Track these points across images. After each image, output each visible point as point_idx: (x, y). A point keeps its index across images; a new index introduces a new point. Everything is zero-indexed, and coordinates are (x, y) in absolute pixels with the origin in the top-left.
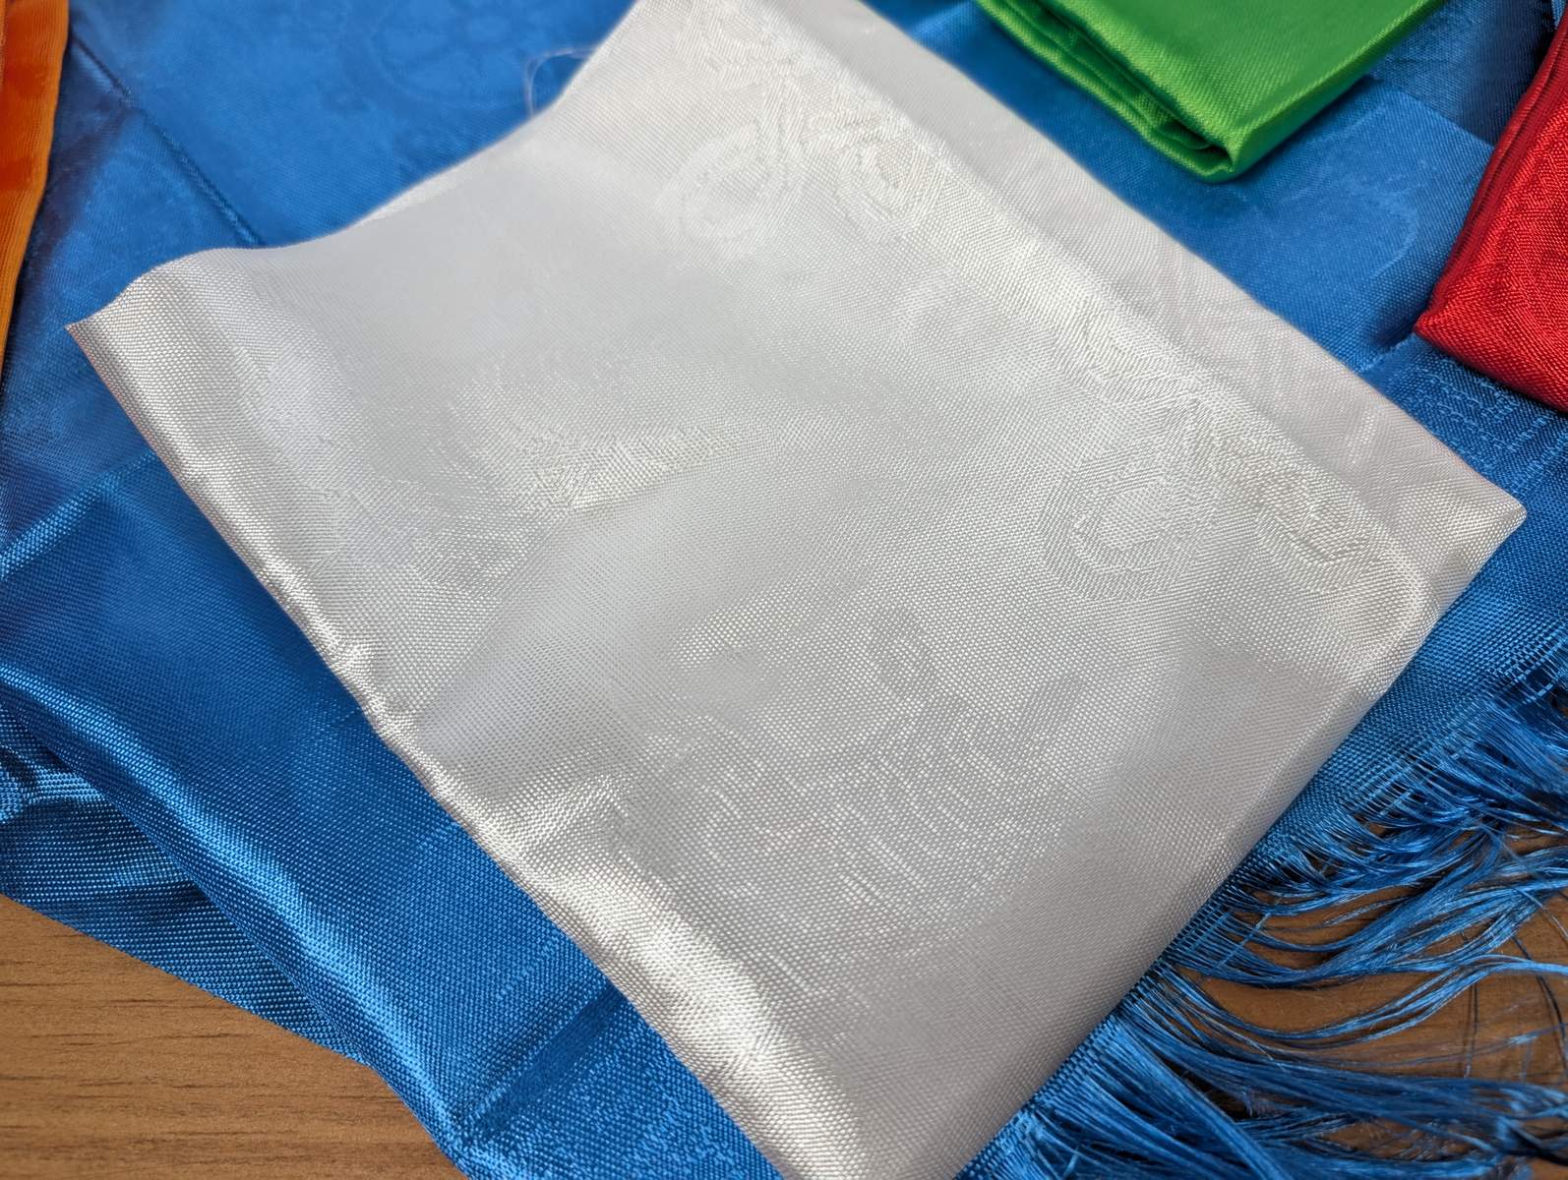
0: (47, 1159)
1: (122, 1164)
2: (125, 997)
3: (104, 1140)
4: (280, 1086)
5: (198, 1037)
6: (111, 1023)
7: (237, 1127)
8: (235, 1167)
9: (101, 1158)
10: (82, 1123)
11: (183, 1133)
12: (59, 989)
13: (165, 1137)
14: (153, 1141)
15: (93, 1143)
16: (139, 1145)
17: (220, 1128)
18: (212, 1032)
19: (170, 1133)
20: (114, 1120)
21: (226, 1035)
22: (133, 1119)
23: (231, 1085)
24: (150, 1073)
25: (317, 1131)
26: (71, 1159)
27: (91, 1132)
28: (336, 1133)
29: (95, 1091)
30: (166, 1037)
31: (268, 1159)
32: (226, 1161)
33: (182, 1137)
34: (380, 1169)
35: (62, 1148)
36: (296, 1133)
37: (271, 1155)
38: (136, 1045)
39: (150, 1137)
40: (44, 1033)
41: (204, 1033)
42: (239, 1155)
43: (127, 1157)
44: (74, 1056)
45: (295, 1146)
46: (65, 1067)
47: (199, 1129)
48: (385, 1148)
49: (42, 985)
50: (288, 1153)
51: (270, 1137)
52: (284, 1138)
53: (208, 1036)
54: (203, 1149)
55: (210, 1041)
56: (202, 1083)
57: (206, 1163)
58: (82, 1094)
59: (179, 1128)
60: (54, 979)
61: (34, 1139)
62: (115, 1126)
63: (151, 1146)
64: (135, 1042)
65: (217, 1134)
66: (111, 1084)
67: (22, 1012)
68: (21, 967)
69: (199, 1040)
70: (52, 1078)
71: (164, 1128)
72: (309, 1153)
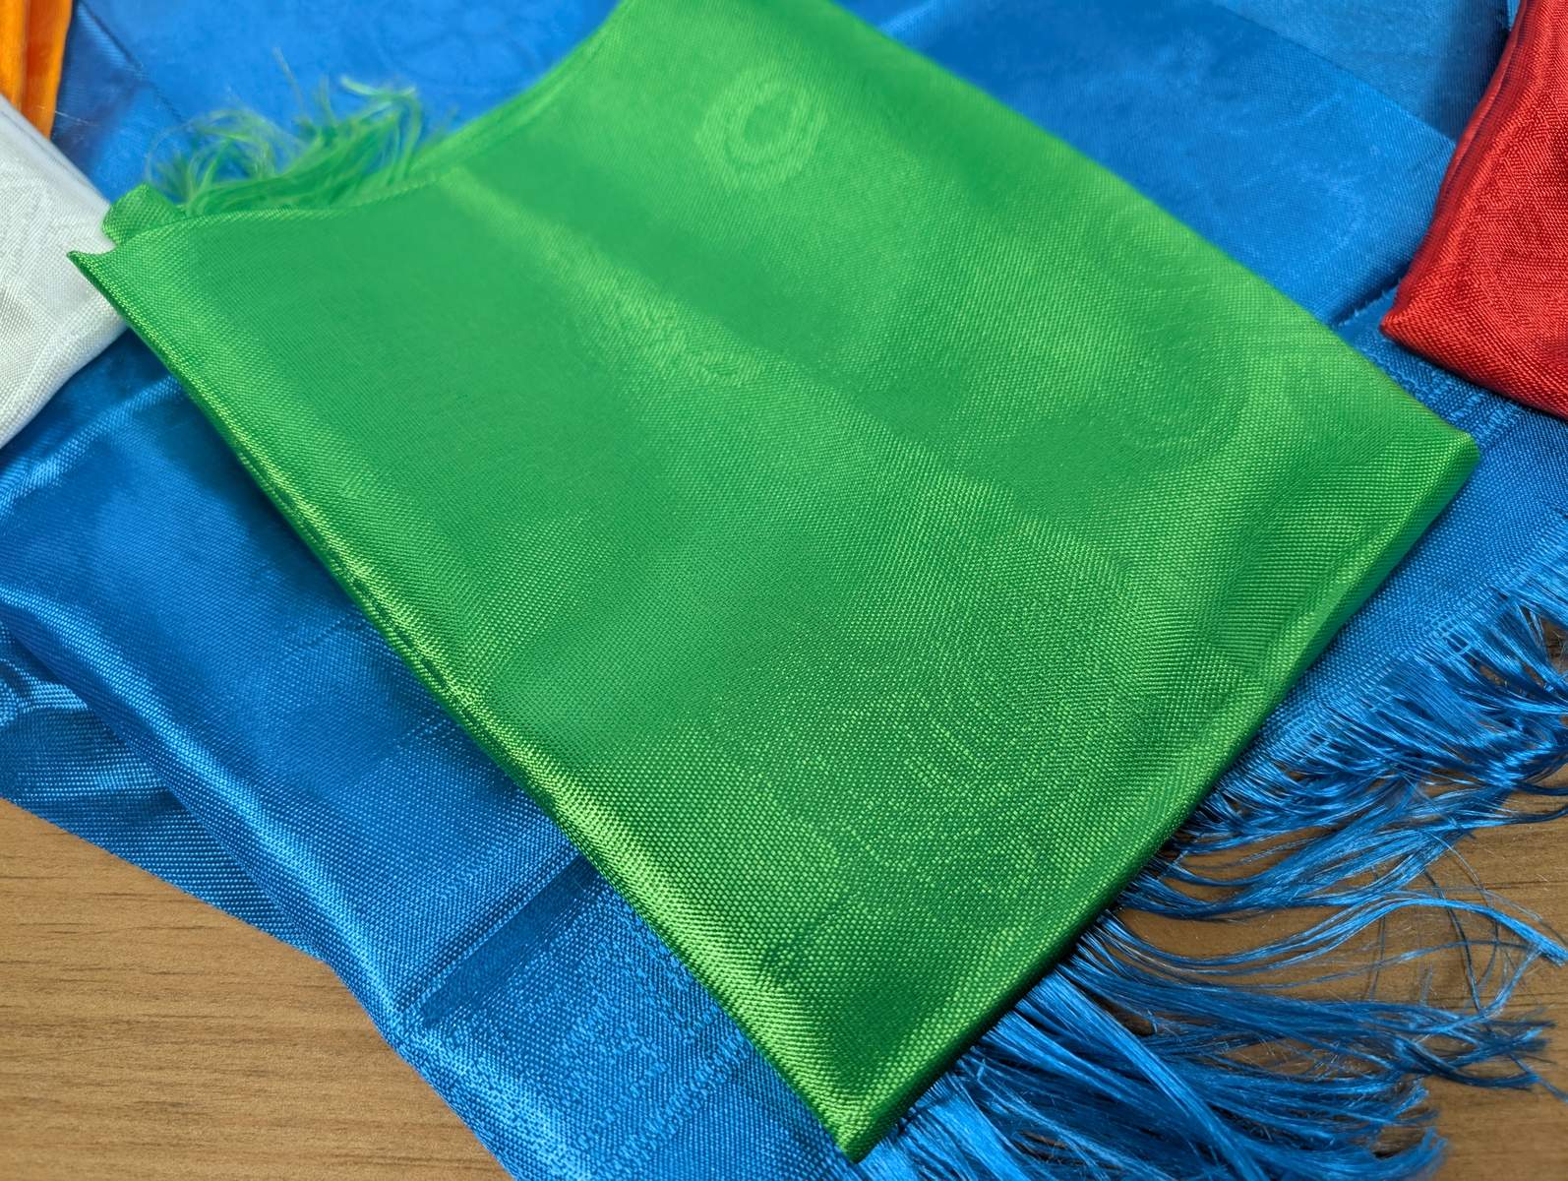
0: (28, 1036)
1: (99, 1042)
2: (110, 891)
3: (83, 1020)
4: (249, 975)
5: (174, 928)
6: (94, 914)
7: (206, 1011)
8: (203, 1048)
9: (79, 1036)
10: (63, 1004)
11: (157, 1016)
12: (47, 882)
13: (140, 1018)
14: (128, 1022)
15: (73, 1022)
16: (115, 1025)
17: (191, 1012)
18: (187, 924)
19: (144, 1015)
20: (93, 1002)
21: (200, 927)
22: (110, 1002)
23: (202, 973)
24: (128, 960)
25: (280, 1016)
26: (52, 1036)
27: (72, 1013)
28: (299, 1019)
29: (78, 975)
30: (144, 928)
31: (234, 1041)
32: (195, 1042)
33: (156, 1019)
34: (339, 1053)
35: (45, 1027)
36: (261, 1018)
37: (237, 1038)
38: (115, 935)
39: (125, 1019)
40: (31, 922)
41: (180, 925)
42: (207, 1037)
43: (104, 1037)
44: (59, 943)
45: (260, 1030)
46: (49, 953)
47: (171, 1012)
48: (344, 1034)
49: (31, 878)
50: (253, 1036)
51: (237, 1022)
52: (250, 1023)
53: (184, 928)
54: (174, 1031)
55: (185, 932)
56: (177, 970)
57: (176, 1043)
58: (65, 977)
59: (153, 1011)
60: (43, 873)
61: (18, 1018)
62: (93, 1007)
63: (126, 1026)
64: (115, 932)
65: (187, 1017)
66: (91, 969)
67: (12, 902)
68: (11, 861)
69: (176, 932)
70: (37, 963)
71: (137, 1010)
72: (273, 1037)
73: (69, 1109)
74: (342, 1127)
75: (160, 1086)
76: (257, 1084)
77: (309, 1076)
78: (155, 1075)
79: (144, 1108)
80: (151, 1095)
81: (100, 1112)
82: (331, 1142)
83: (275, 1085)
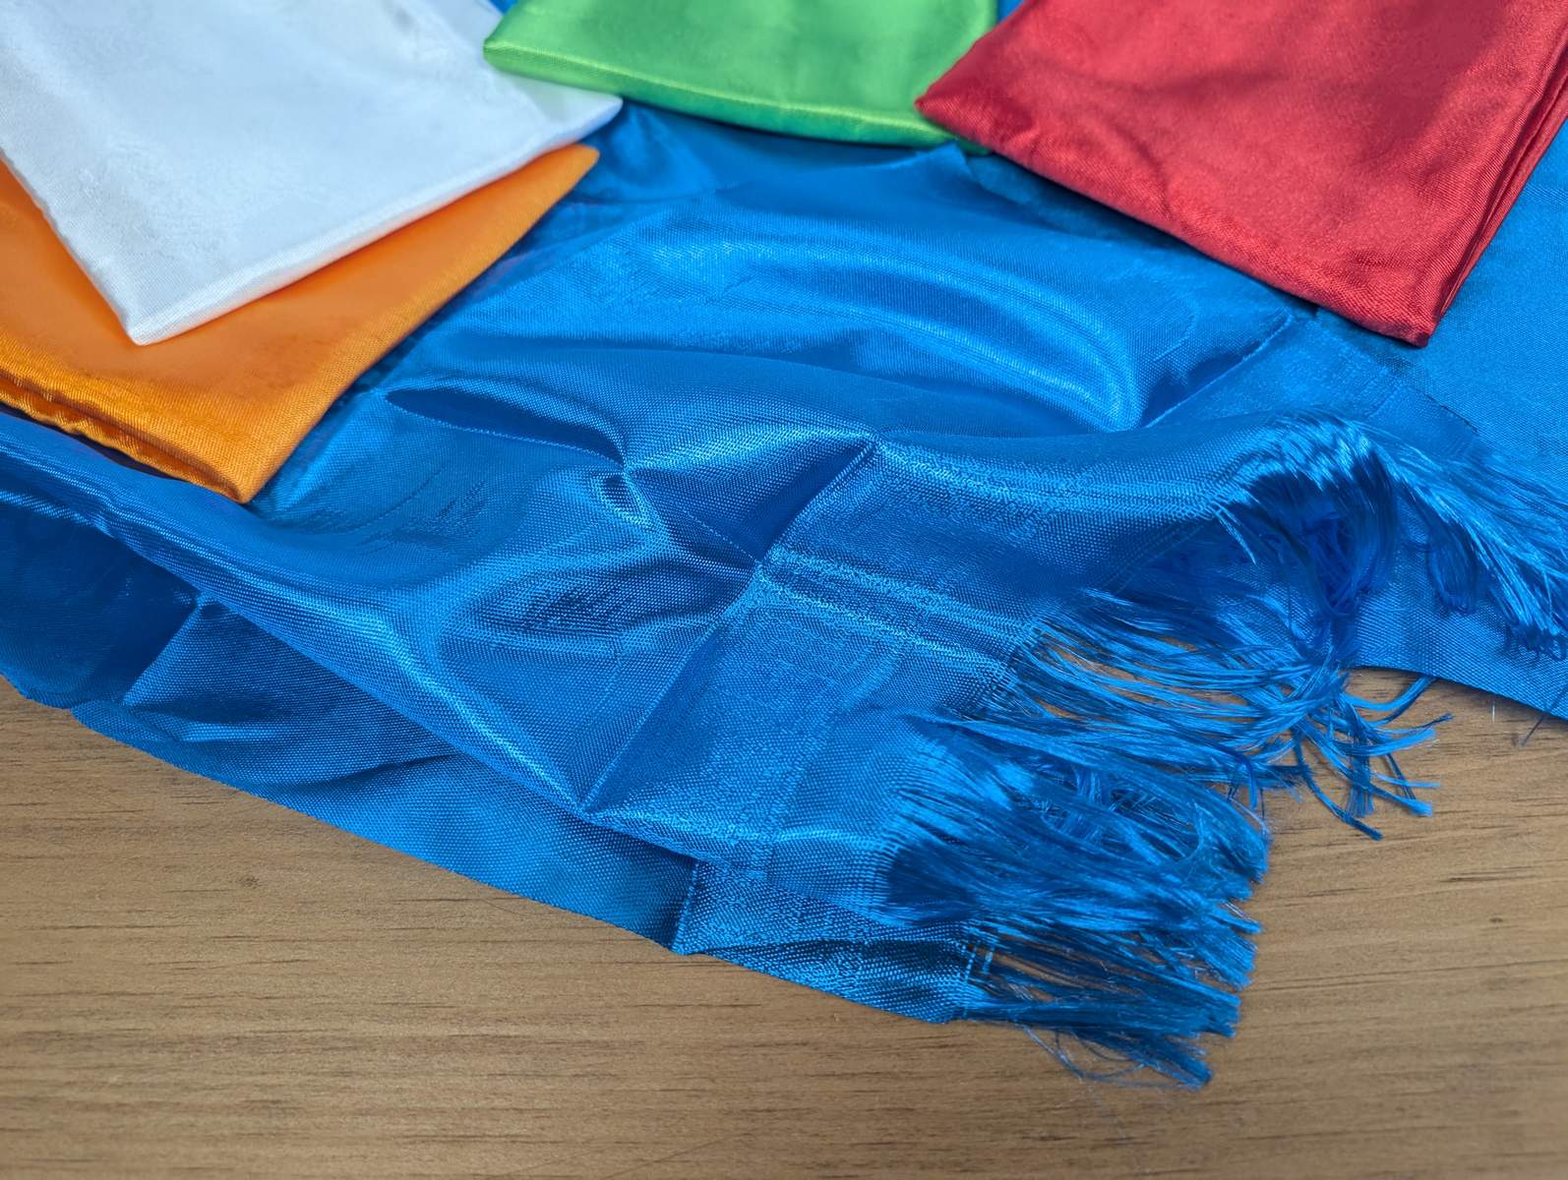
0: (155, 1052)
1: (213, 1055)
2: (223, 935)
3: (201, 1038)
4: (337, 997)
5: (276, 962)
6: (210, 953)
7: (300, 1027)
8: (300, 1056)
9: (198, 1051)
10: (183, 1026)
11: (261, 1032)
12: (171, 930)
13: (248, 1035)
14: (238, 1038)
15: (191, 1040)
16: (226, 1042)
17: (290, 1028)
18: (286, 959)
19: (251, 1031)
20: (208, 1024)
21: (297, 960)
22: (223, 1022)
23: (299, 997)
24: (237, 988)
25: (361, 1028)
26: (173, 1052)
27: (190, 1032)
28: (378, 1029)
29: (196, 1003)
30: (250, 963)
31: (324, 1049)
32: (292, 1051)
33: (260, 1035)
34: (409, 1056)
35: (168, 1044)
36: (347, 1030)
37: (327, 1047)
38: (227, 969)
39: (236, 1035)
40: (158, 961)
41: (281, 959)
42: (303, 1047)
43: (218, 1050)
44: (181, 977)
45: (346, 1040)
46: (172, 985)
47: (273, 1029)
48: (414, 1040)
49: (159, 927)
50: (341, 1044)
51: (328, 1034)
52: (336, 1034)
53: (284, 962)
54: (275, 1043)
55: (285, 965)
56: (278, 995)
57: (277, 1053)
58: (186, 1004)
59: (258, 1028)
60: (168, 922)
61: (146, 1038)
62: (209, 1027)
63: (235, 1041)
64: (228, 967)
65: (286, 1032)
66: (207, 997)
67: (143, 946)
68: (144, 914)
69: (276, 965)
70: (162, 994)
71: (247, 1028)
72: (356, 1045)
73: (188, 1109)
74: (412, 1113)
75: (263, 1088)
76: (343, 1082)
77: (385, 1075)
78: (260, 1079)
79: (251, 1107)
80: (256, 1095)
81: (214, 1110)
82: (403, 1126)
83: (358, 1083)
